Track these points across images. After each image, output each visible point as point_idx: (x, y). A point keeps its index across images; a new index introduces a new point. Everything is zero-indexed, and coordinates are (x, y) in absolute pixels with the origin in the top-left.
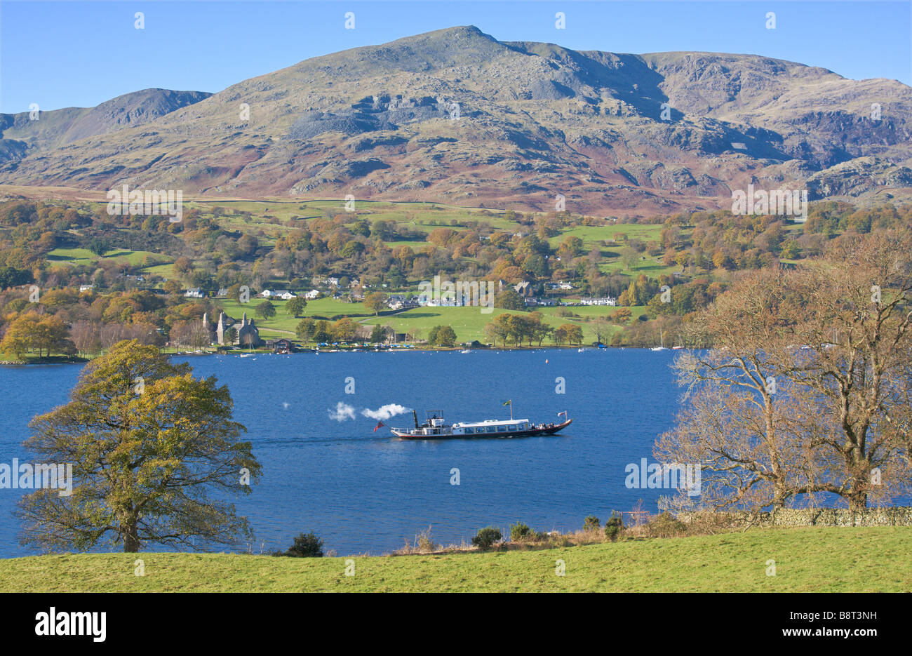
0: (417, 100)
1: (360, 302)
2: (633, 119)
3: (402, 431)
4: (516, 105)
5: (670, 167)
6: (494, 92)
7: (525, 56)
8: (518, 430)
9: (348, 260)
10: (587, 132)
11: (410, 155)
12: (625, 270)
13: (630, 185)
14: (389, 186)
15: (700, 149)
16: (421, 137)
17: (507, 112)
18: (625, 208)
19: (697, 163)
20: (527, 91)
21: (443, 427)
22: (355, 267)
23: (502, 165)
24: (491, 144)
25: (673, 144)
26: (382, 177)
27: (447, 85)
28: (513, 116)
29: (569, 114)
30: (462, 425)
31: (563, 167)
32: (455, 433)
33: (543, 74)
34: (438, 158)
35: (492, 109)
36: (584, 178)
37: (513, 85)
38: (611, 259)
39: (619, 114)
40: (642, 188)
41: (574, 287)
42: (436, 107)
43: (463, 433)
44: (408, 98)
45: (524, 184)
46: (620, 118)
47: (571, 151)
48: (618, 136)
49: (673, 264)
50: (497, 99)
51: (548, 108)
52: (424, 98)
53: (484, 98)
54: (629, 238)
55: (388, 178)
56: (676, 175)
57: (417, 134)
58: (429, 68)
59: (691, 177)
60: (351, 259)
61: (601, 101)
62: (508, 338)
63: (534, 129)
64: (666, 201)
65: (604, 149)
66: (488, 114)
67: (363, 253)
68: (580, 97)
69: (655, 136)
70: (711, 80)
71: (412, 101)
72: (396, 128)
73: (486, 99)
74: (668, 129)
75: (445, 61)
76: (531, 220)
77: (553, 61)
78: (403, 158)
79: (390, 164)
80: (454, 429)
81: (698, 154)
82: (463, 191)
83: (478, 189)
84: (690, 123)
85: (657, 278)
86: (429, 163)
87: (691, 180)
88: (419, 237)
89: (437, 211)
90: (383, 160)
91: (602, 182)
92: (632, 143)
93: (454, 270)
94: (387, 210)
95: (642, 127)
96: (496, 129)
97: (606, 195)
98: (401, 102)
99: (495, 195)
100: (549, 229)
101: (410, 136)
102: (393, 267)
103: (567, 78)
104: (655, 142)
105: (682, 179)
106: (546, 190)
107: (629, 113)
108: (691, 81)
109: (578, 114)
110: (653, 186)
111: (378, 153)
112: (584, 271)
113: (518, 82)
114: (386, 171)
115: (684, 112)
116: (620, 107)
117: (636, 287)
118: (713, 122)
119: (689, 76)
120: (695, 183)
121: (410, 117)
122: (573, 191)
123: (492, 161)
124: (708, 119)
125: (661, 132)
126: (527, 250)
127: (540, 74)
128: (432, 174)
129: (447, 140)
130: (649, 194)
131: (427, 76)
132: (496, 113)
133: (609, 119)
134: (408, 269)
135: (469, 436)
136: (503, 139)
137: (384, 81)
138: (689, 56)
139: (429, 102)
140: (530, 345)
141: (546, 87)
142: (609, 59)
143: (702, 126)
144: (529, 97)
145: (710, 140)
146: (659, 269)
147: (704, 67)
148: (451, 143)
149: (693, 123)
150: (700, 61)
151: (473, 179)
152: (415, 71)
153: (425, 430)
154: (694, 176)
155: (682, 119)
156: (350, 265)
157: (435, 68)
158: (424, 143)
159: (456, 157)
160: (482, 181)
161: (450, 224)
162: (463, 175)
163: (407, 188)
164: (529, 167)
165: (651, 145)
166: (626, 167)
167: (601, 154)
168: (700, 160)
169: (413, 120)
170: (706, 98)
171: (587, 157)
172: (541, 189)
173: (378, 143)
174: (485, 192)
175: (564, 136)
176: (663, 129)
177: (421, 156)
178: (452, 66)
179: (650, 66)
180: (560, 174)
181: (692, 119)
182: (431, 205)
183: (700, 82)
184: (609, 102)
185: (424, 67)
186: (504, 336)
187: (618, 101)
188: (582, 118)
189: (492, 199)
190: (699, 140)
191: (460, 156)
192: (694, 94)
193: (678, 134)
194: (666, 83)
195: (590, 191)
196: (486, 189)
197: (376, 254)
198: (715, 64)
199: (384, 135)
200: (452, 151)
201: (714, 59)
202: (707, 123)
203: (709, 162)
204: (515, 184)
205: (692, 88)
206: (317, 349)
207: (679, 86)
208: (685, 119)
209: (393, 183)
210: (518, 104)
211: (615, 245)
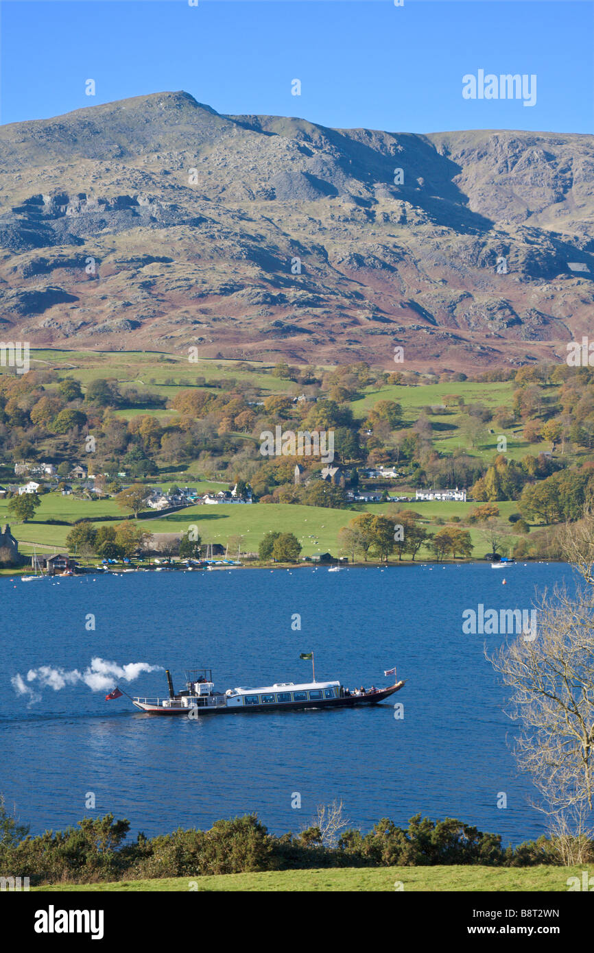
0: (109, 200)
1: (102, 498)
2: (424, 228)
3: (150, 702)
4: (253, 208)
5: (482, 299)
6: (220, 189)
7: (262, 137)
8: (324, 698)
9: (62, 437)
10: (360, 247)
11: (105, 282)
12: (470, 448)
13: (430, 326)
14: (79, 328)
15: (523, 272)
16: (119, 255)
17: (241, 219)
18: (424, 358)
19: (520, 292)
20: (268, 188)
21: (212, 695)
22: (74, 447)
23: (243, 296)
24: (222, 266)
25: (483, 264)
26: (67, 315)
27: (151, 179)
28: (251, 224)
29: (331, 221)
30: (240, 691)
31: (328, 298)
32: (232, 704)
33: (291, 163)
34: (147, 286)
35: (219, 215)
36: (362, 315)
37: (246, 180)
38: (442, 433)
39: (403, 221)
40: (443, 330)
41: (401, 474)
42: (137, 211)
43: (242, 704)
44: (96, 198)
45: (278, 324)
46: (405, 227)
47: (337, 276)
48: (404, 253)
49: (538, 439)
50: (224, 199)
51: (300, 213)
52: (119, 198)
53: (206, 199)
54: (466, 402)
55: (77, 316)
56: (491, 310)
57: (113, 250)
58: (122, 154)
59: (513, 313)
60: (66, 436)
61: (377, 202)
62: (372, 549)
63: (283, 244)
64: (482, 348)
65: (384, 272)
66: (214, 222)
67: (85, 428)
68: (345, 197)
69: (458, 253)
70: (530, 171)
71: (101, 202)
72: (81, 242)
73: (209, 200)
74: (477, 243)
75: (145, 144)
76: (311, 378)
77: (303, 143)
78: (95, 287)
79: (78, 295)
80: (228, 697)
81: (521, 280)
82: (191, 335)
83: (212, 332)
84: (503, 233)
85: (521, 460)
86: (135, 294)
87: (513, 317)
88: (155, 403)
89: (169, 364)
90: (66, 290)
91: (388, 321)
92: (424, 263)
93: (222, 451)
94: (95, 363)
95: (438, 240)
96: (228, 243)
97: (396, 340)
98: (85, 203)
99: (237, 341)
100: (346, 390)
101: (103, 254)
102: (132, 448)
103: (325, 169)
104: (457, 262)
105: (499, 316)
106: (310, 332)
107: (417, 220)
108: (500, 172)
109: (344, 221)
110: (458, 327)
111: (57, 279)
112: (412, 450)
113: (254, 175)
114: (72, 305)
115: (492, 218)
116: (404, 211)
117: (497, 474)
118: (537, 233)
119: (498, 165)
120: (519, 321)
121: (99, 227)
122: (349, 334)
123: (227, 290)
124: (529, 229)
125: (467, 248)
126: (321, 422)
127: (285, 163)
128: (142, 310)
129: (158, 260)
130: (457, 338)
131: (121, 166)
132: (226, 220)
133: (388, 229)
134: (154, 450)
135: (253, 709)
136: (239, 259)
137: (57, 173)
138: (497, 137)
139: (126, 203)
140: (400, 560)
141: (295, 182)
142: (381, 140)
143: (522, 238)
144: (271, 196)
145: (538, 259)
146: (519, 447)
147: (519, 151)
148: (165, 264)
149: (508, 234)
150: (513, 144)
151: (202, 317)
152: (102, 158)
153: (184, 700)
154: (517, 312)
155: (492, 228)
156: (66, 444)
157: (131, 154)
158: (125, 265)
159: (174, 285)
160: (214, 320)
161: (195, 384)
162: (186, 312)
163: (106, 331)
164: (282, 299)
165: (452, 266)
166: (417, 299)
167: (380, 279)
168: (525, 288)
169: (105, 230)
170: (524, 199)
171: (362, 285)
172: (303, 331)
173: (57, 265)
174: (222, 336)
175: (326, 255)
176: (468, 243)
177: (123, 284)
178: (156, 151)
179: (440, 151)
180: (327, 309)
181: (506, 228)
182: (159, 356)
183: (513, 174)
184: (388, 205)
185: (115, 152)
186: (366, 546)
187: (400, 202)
188: (350, 227)
189: (234, 346)
190: (521, 259)
191: (179, 284)
192: (506, 192)
193: (491, 250)
194: (463, 176)
195: (372, 334)
196: (223, 332)
197: (104, 428)
198: (534, 148)
199: (65, 252)
200: (167, 275)
201: (532, 141)
202: (529, 234)
203: (538, 291)
204: (263, 325)
205: (503, 183)
206: (105, 567)
207: (484, 180)
208: (496, 228)
209: (85, 324)
210: (256, 208)
211: (446, 413)
